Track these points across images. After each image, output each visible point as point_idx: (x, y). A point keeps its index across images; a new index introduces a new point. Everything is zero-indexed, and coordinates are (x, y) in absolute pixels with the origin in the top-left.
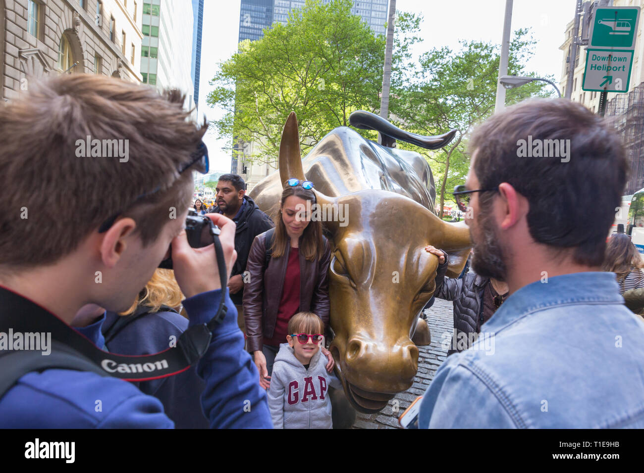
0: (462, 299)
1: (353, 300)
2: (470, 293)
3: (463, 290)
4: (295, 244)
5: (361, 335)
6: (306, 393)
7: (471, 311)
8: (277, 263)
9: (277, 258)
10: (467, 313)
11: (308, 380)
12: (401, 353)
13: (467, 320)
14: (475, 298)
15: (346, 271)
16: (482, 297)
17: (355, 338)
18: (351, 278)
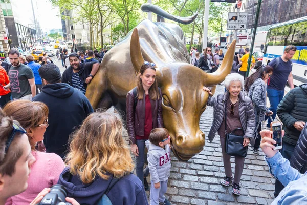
0: (217, 106)
1: (175, 117)
2: (221, 103)
3: (218, 102)
4: (147, 93)
5: (181, 132)
6: (166, 160)
7: (221, 111)
8: (141, 102)
9: (140, 100)
10: (219, 112)
11: (166, 154)
12: (199, 138)
13: (219, 114)
14: (223, 105)
15: (170, 104)
16: (226, 105)
17: (179, 135)
18: (172, 107)
